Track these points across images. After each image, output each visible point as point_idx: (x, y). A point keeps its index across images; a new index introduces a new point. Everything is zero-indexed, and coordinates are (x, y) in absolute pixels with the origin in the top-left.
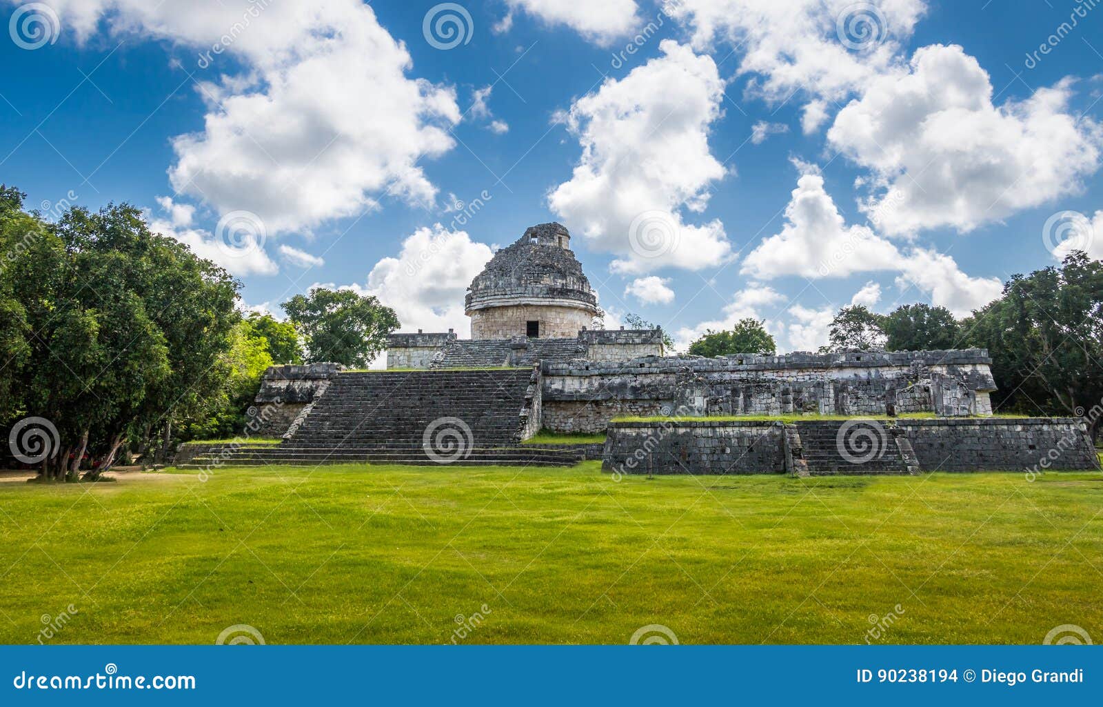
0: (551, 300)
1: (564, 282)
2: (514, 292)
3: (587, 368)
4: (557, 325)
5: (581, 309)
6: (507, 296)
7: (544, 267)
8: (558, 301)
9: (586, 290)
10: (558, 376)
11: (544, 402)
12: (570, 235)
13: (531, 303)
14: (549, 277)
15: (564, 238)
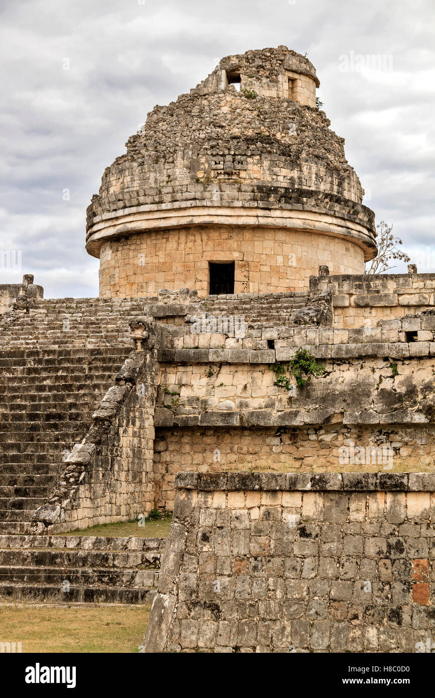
0: (260, 213)
1: (295, 174)
2: (179, 196)
3: (271, 344)
4: (275, 270)
5: (333, 237)
6: (164, 206)
7: (249, 141)
8: (277, 217)
9: (350, 195)
10: (199, 364)
11: (162, 432)
12: (318, 75)
13: (216, 220)
14: (260, 162)
15: (302, 82)
